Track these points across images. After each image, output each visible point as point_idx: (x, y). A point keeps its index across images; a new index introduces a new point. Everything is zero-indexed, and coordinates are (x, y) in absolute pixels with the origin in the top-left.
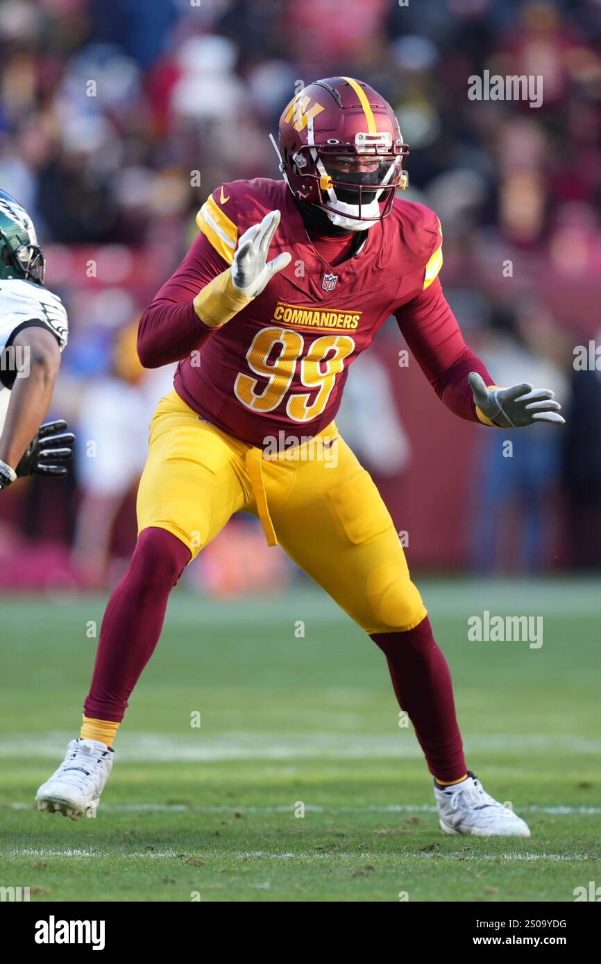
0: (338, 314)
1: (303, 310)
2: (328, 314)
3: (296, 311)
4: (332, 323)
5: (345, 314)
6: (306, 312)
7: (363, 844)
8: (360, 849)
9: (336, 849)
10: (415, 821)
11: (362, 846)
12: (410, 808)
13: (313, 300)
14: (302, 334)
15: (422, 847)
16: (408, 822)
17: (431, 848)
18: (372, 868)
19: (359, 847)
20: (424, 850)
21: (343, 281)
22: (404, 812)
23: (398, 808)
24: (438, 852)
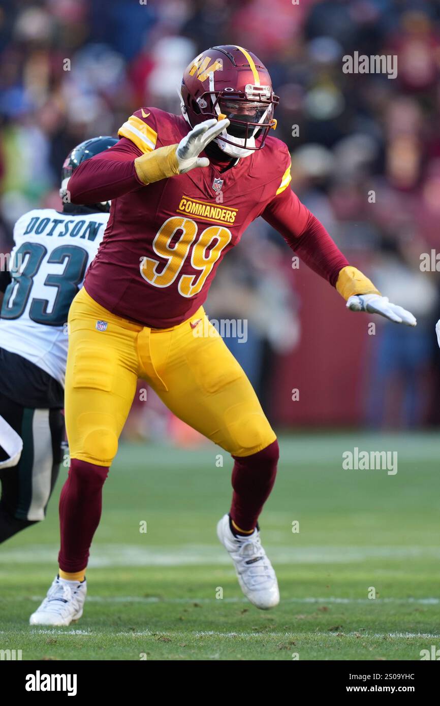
0: (222, 209)
1: (200, 204)
2: (216, 209)
3: (194, 204)
4: (218, 216)
5: (227, 210)
6: (201, 206)
7: (287, 626)
8: (284, 630)
9: (267, 630)
10: (325, 610)
11: (286, 628)
12: (321, 600)
13: (206, 196)
14: (197, 222)
15: (330, 628)
16: (319, 610)
17: (336, 629)
18: (293, 643)
19: (284, 628)
20: (331, 630)
21: (227, 184)
22: (316, 603)
23: (313, 600)
24: (342, 632)
